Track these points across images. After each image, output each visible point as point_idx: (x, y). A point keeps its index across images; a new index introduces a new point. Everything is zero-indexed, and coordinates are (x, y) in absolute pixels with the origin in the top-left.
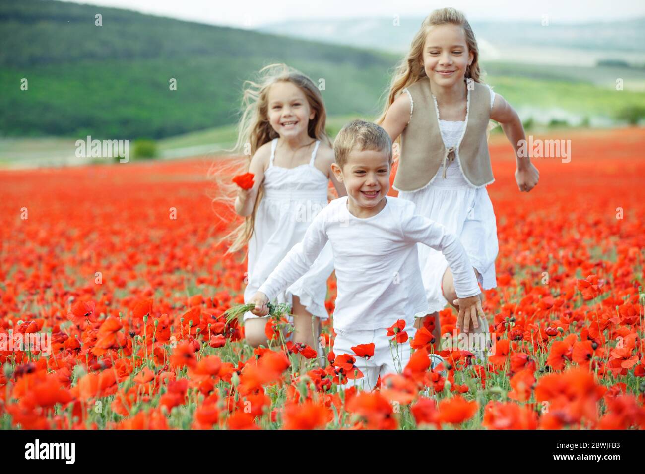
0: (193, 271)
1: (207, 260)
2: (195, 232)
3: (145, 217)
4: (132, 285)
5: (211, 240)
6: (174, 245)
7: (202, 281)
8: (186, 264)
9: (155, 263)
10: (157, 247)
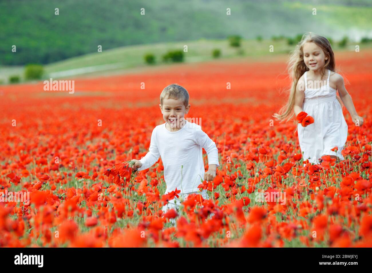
0: (73, 168)
1: (84, 158)
2: (75, 137)
3: (36, 126)
4: (25, 181)
5: (88, 143)
6: (59, 148)
7: (80, 176)
8: (68, 163)
9: (44, 163)
10: (45, 150)
